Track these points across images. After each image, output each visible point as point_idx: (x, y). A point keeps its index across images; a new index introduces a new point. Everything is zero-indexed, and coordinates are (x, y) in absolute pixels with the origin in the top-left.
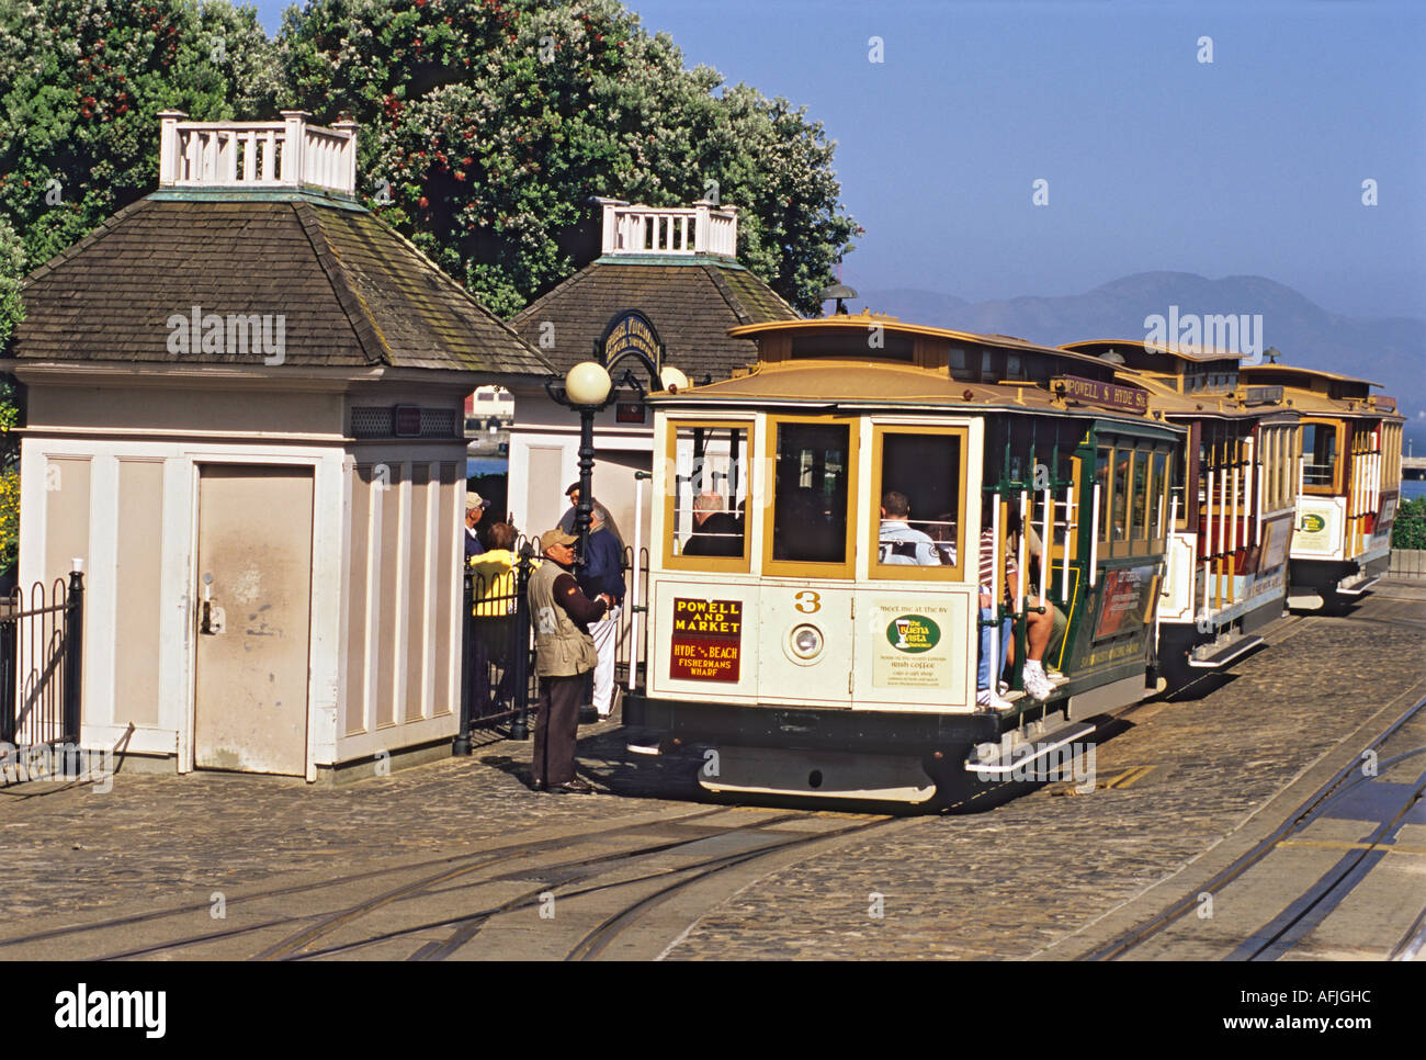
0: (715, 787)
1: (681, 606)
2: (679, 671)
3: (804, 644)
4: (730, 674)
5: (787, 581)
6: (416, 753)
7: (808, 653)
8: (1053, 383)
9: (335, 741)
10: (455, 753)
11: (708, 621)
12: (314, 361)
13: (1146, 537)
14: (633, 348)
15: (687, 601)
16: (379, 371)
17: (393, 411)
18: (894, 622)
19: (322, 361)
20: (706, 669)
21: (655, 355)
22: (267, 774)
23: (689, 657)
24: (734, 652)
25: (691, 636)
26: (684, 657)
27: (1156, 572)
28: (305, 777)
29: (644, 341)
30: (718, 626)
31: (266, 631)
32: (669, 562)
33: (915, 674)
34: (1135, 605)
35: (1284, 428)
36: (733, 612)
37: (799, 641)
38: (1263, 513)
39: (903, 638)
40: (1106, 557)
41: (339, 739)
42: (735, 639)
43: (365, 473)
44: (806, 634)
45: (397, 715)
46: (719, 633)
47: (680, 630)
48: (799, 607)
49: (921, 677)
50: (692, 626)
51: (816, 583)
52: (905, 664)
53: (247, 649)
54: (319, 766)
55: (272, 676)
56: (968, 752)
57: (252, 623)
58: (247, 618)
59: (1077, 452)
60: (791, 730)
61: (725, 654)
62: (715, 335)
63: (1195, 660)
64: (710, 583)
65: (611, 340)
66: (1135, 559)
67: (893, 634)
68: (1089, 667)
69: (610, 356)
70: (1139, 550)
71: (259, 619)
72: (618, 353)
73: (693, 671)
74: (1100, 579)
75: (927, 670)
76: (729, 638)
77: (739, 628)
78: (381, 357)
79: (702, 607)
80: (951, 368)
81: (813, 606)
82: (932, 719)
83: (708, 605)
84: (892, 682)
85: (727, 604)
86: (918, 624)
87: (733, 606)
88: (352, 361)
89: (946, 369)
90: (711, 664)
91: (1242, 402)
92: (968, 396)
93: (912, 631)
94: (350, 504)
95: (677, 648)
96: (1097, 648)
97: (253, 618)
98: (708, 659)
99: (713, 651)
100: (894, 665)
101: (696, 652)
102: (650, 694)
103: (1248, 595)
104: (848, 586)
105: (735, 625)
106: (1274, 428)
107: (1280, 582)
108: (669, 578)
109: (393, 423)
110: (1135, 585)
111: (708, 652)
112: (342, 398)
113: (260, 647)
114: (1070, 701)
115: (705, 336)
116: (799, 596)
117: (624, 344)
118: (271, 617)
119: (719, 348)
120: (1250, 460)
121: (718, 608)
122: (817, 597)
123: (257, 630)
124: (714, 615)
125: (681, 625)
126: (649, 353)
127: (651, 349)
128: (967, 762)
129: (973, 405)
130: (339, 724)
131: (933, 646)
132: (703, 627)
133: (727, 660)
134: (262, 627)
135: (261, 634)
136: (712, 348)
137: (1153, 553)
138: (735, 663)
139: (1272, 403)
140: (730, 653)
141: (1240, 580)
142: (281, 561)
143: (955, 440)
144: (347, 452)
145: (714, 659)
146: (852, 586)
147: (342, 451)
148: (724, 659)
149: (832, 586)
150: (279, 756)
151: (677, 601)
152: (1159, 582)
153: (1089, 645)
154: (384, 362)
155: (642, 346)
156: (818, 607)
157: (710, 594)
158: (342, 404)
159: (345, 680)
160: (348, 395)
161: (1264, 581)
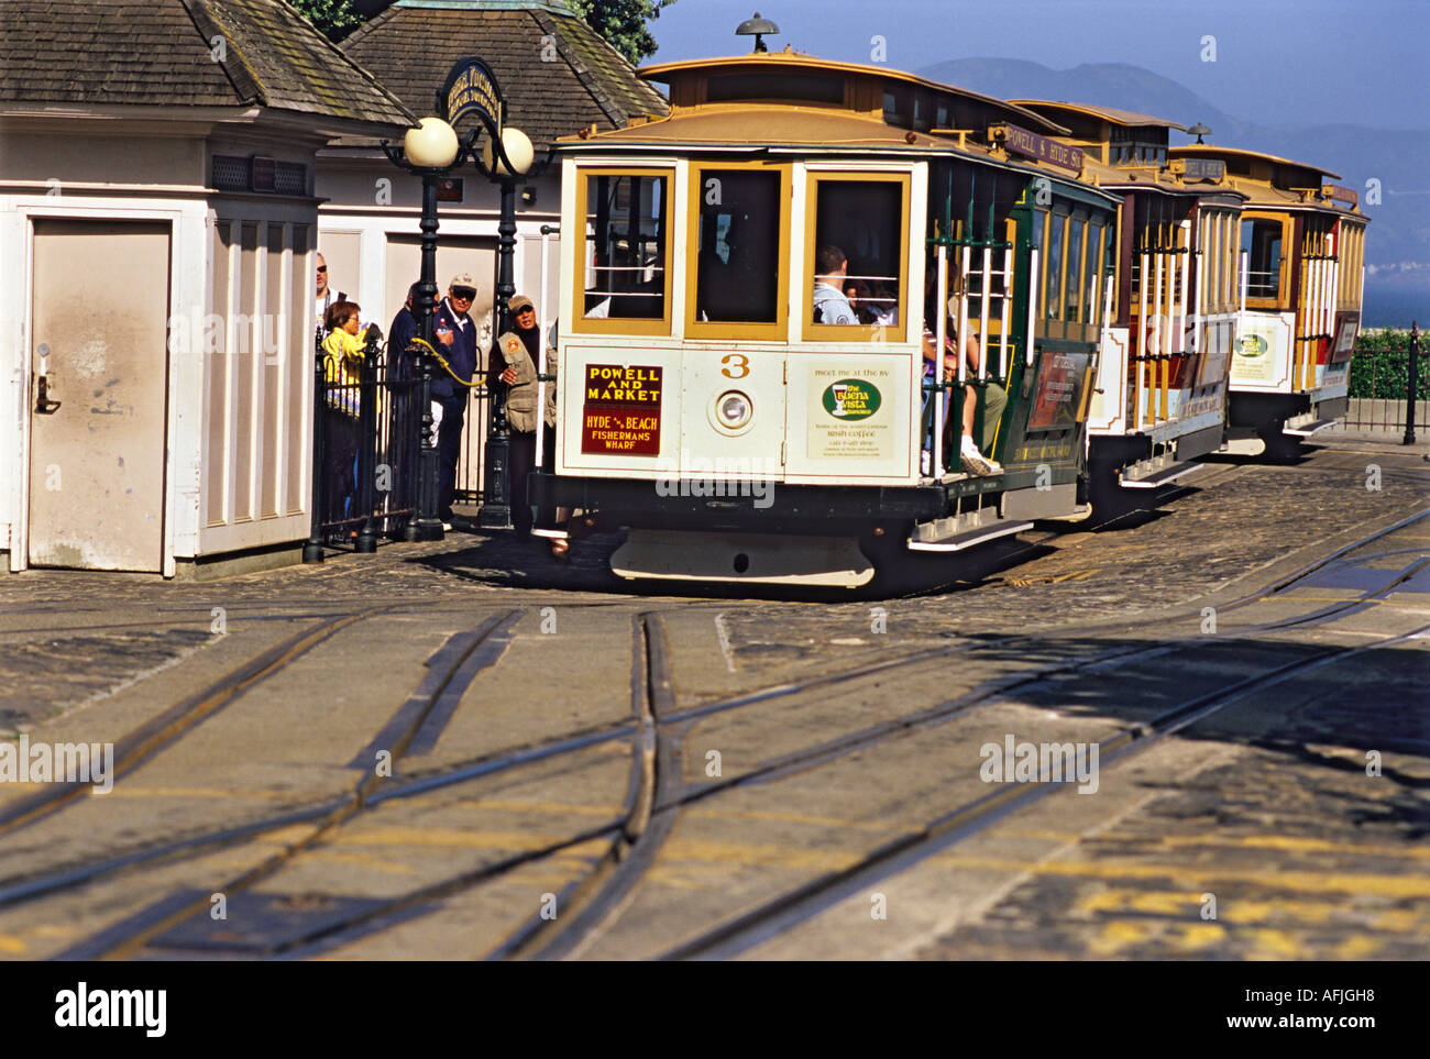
0: (629, 575)
1: (594, 373)
2: (591, 445)
3: (731, 413)
4: (650, 447)
5: (713, 345)
6: (269, 555)
7: (735, 422)
8: (991, 130)
9: (197, 531)
10: (305, 560)
11: (625, 389)
12: (178, 100)
13: (1080, 320)
14: (474, 103)
15: (601, 367)
16: (254, 112)
17: (250, 162)
18: (830, 387)
19: (189, 100)
20: (623, 441)
21: (496, 112)
22: (116, 571)
23: (603, 429)
24: (654, 423)
25: (605, 406)
26: (598, 429)
27: (1090, 360)
28: (162, 573)
29: (485, 95)
30: (636, 394)
31: (114, 409)
32: (580, 326)
33: (853, 443)
34: (1068, 398)
35: (1226, 212)
36: (652, 378)
37: (726, 409)
38: (1202, 314)
39: (840, 405)
40: (1042, 335)
41: (202, 529)
42: (653, 408)
43: (224, 231)
44: (733, 401)
45: (253, 510)
46: (637, 402)
47: (593, 399)
48: (726, 372)
49: (859, 446)
50: (607, 395)
51: (744, 345)
52: (842, 434)
53: (91, 429)
54: (179, 560)
55: (121, 461)
56: (910, 530)
57: (96, 400)
58: (91, 393)
59: (1012, 213)
60: (718, 506)
61: (643, 425)
62: (549, 94)
63: (1126, 480)
64: (627, 347)
65: (454, 94)
66: (1070, 343)
67: (829, 401)
68: (1022, 462)
69: (452, 111)
70: (1074, 335)
71: (105, 396)
72: (460, 108)
73: (608, 445)
74: (1037, 359)
75: (866, 439)
76: (648, 408)
77: (659, 397)
78: (256, 96)
79: (617, 373)
80: (885, 112)
81: (741, 371)
82: (873, 491)
83: (624, 371)
84: (829, 453)
85: (646, 370)
86: (856, 389)
87: (652, 372)
88: (223, 101)
89: (879, 113)
90: (628, 436)
91: (1179, 176)
92: (910, 141)
93: (851, 396)
94: (212, 263)
95: (590, 420)
96: (1030, 442)
97: (98, 394)
98: (625, 430)
99: (631, 422)
100: (830, 434)
101: (612, 423)
102: (560, 471)
103: (1183, 414)
104: (779, 348)
105: (654, 393)
106: (1215, 211)
107: (1218, 405)
108: (579, 342)
109: (250, 177)
110: (1070, 374)
111: (624, 422)
112: (203, 146)
113: (108, 427)
114: (1004, 497)
115: (536, 95)
116: (726, 360)
117: (466, 99)
118: (119, 394)
119: (554, 110)
120: (1187, 245)
121: (635, 375)
122: (746, 361)
123: (104, 407)
124: (631, 382)
125: (594, 394)
126: (491, 111)
127: (493, 105)
128: (910, 540)
129: (918, 148)
130: (201, 511)
131: (873, 412)
132: (618, 395)
133: (646, 431)
134: (109, 405)
135: (108, 412)
136: (546, 110)
137: (1088, 340)
138: (655, 435)
139: (1213, 183)
140: (649, 424)
141: (1174, 394)
142: (132, 330)
143: (898, 187)
144: (210, 206)
145: (632, 431)
146: (785, 349)
147: (204, 203)
148: (642, 431)
149: (762, 348)
150: (128, 551)
151: (589, 367)
152: (1094, 375)
153: (1022, 435)
154: (261, 103)
155: (484, 102)
156: (746, 372)
157: (627, 359)
158: (203, 151)
159: (207, 462)
160: (210, 141)
161: (1201, 400)
